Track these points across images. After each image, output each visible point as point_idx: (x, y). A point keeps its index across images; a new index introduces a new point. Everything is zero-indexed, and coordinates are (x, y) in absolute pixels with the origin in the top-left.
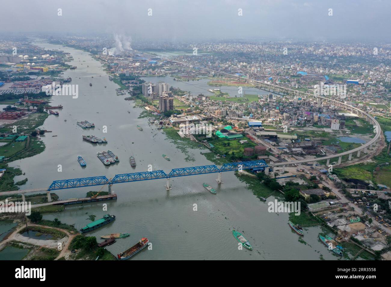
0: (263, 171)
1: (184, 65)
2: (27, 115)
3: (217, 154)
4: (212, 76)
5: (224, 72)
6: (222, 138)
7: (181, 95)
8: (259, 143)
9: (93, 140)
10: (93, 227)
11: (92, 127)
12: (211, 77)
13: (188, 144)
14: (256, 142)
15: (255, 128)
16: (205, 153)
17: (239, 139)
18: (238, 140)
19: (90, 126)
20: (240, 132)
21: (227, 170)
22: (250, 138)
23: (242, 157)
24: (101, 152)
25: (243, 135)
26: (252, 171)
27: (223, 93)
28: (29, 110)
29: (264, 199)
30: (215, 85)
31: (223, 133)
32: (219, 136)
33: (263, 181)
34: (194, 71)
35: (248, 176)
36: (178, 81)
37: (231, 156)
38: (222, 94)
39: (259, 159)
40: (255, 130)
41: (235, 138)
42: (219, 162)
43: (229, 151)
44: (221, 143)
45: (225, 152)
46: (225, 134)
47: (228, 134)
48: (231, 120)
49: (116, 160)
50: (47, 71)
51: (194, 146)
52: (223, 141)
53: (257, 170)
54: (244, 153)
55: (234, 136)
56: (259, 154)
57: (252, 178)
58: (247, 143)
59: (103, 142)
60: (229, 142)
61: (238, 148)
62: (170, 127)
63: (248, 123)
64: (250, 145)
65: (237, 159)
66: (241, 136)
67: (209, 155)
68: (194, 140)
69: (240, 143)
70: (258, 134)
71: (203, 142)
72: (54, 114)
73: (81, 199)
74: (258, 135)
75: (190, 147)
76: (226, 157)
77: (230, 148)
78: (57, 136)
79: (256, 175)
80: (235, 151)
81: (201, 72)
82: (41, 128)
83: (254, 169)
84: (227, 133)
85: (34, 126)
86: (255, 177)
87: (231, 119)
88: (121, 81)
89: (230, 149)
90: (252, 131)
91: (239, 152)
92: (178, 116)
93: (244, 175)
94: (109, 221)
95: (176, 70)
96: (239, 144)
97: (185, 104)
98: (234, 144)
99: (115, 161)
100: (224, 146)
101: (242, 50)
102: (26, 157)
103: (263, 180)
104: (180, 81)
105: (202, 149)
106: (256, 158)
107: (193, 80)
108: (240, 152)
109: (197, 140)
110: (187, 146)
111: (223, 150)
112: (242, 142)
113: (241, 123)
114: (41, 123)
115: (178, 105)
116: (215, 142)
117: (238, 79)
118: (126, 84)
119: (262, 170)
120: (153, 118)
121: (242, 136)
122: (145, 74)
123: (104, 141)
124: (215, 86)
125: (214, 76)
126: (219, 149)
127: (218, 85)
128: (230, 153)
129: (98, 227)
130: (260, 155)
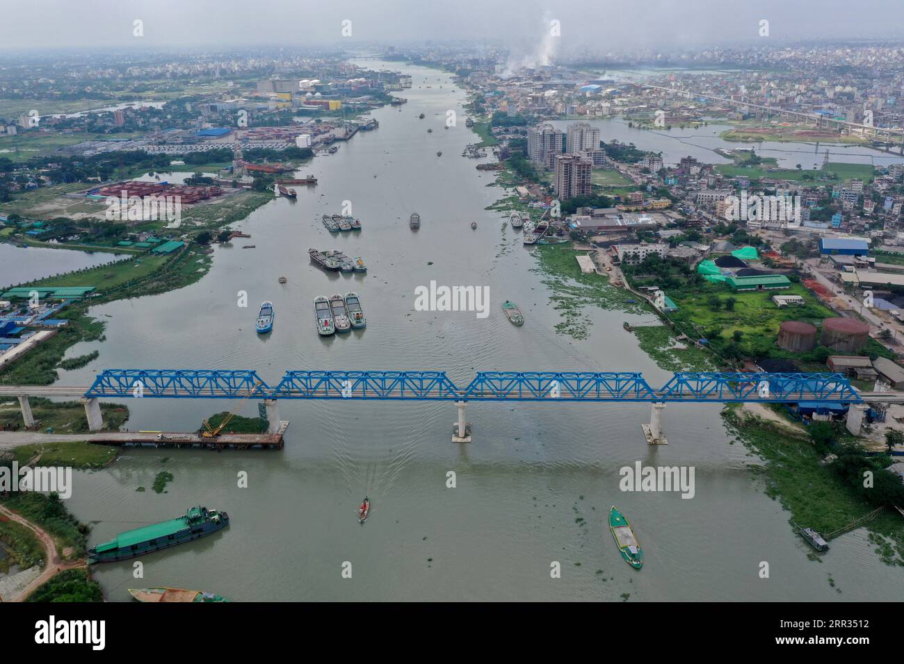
0: (841, 415)
1: (669, 94)
2: (226, 195)
3: (679, 334)
4: (740, 116)
5: (778, 108)
6: (714, 284)
7: (631, 162)
8: (846, 308)
9: (328, 263)
10: (134, 547)
11: (352, 229)
12: (737, 119)
13: (596, 294)
14: (834, 304)
15: (839, 259)
16: (638, 325)
17: (774, 290)
18: (767, 294)
19: (350, 228)
20: (785, 268)
21: (686, 397)
22: (815, 291)
23: (766, 352)
24: (326, 298)
25: (791, 279)
26: (795, 409)
27: (759, 158)
28: (235, 185)
29: (821, 542)
30: (743, 138)
31: (723, 269)
32: (707, 277)
33: (832, 457)
34: (692, 107)
35: (773, 427)
36: (639, 128)
37: (727, 344)
38: (755, 161)
39: (832, 365)
40: (840, 267)
41: (760, 286)
42: (677, 361)
43: (723, 329)
44: (705, 298)
45: (708, 330)
46: (728, 270)
47: (738, 274)
48: (765, 231)
49: (354, 322)
50: (339, 108)
51: (611, 300)
52: (715, 294)
53: (814, 410)
54: (779, 338)
55: (759, 280)
56: (836, 347)
57: (790, 436)
58: (800, 305)
59: (353, 270)
60: (734, 296)
61: (763, 319)
62: (561, 241)
63: (820, 242)
64: (810, 312)
65: (747, 359)
66: (784, 279)
67: (652, 336)
68: (621, 283)
69: (775, 303)
70: (846, 277)
71: (645, 291)
72: (287, 196)
73: (177, 436)
74: (846, 283)
75: (597, 301)
76: (708, 347)
77: (733, 319)
78: (254, 247)
79: (808, 429)
80: (746, 329)
81: (711, 109)
82: (234, 226)
83: (802, 405)
84: (738, 269)
85: (220, 219)
86: (803, 435)
87: (763, 228)
88: (489, 126)
89: (731, 322)
90: (829, 268)
91: (762, 335)
92: (598, 211)
93: (758, 424)
94: (200, 530)
95: (642, 104)
96: (769, 305)
97: (633, 182)
98: (750, 304)
99: (352, 327)
100: (713, 310)
101: (847, 60)
102: (143, 294)
103: (833, 453)
104: (644, 128)
105: (634, 312)
106: (823, 360)
107: (682, 127)
108: (765, 334)
109: (629, 283)
110: (588, 299)
111: (703, 320)
112: (781, 300)
113: (795, 239)
114: (241, 215)
115: (611, 185)
116: (686, 294)
117: (818, 124)
118: (499, 133)
119: (834, 411)
120: (525, 214)
121: (788, 281)
122: (560, 114)
123: (358, 267)
124: (743, 142)
125: (745, 118)
126: (693, 318)
127: (750, 139)
128: (727, 333)
129: (155, 547)
130: (840, 353)
